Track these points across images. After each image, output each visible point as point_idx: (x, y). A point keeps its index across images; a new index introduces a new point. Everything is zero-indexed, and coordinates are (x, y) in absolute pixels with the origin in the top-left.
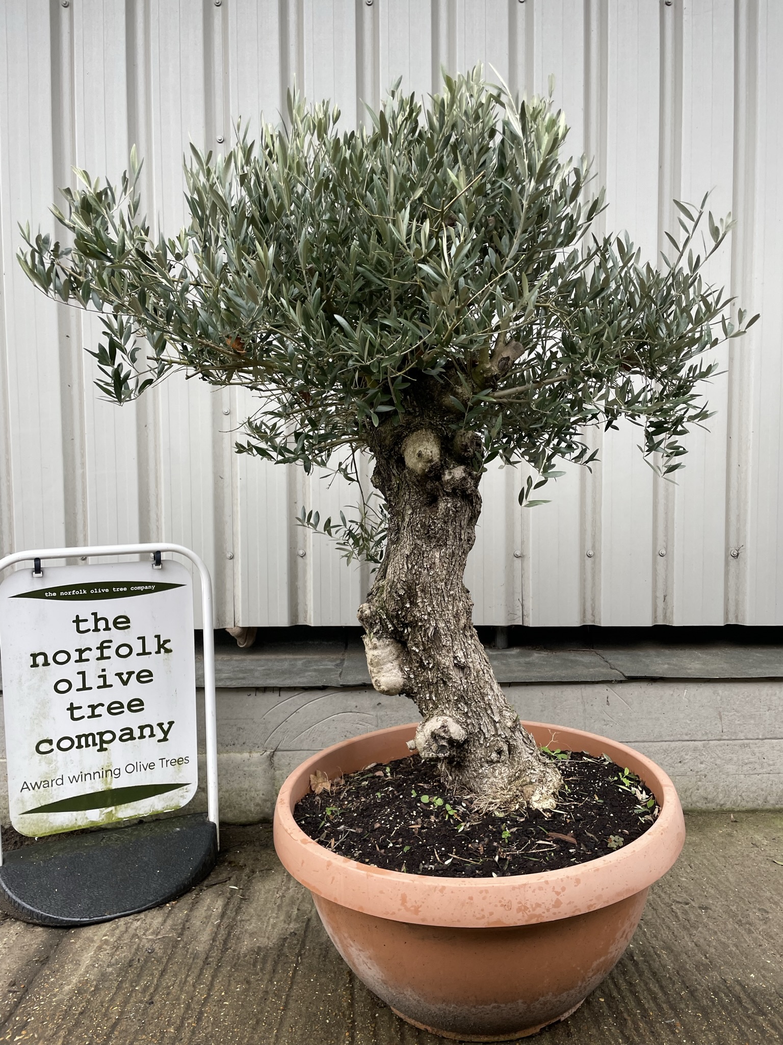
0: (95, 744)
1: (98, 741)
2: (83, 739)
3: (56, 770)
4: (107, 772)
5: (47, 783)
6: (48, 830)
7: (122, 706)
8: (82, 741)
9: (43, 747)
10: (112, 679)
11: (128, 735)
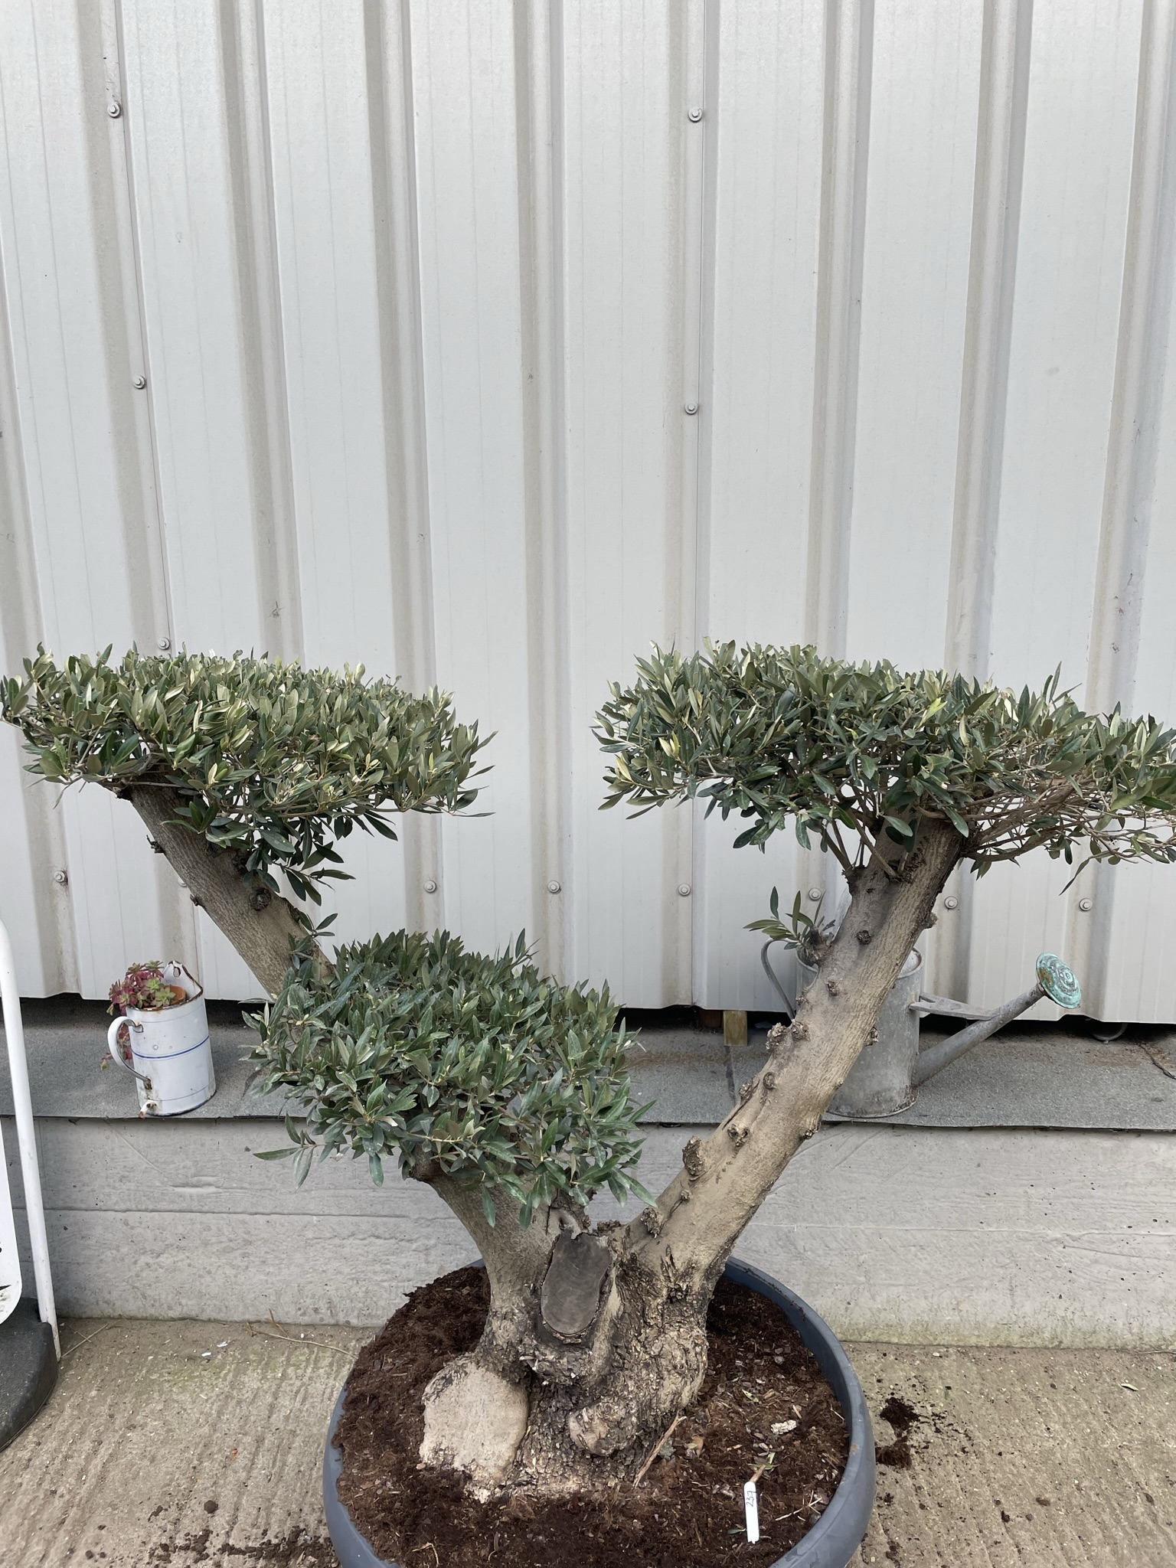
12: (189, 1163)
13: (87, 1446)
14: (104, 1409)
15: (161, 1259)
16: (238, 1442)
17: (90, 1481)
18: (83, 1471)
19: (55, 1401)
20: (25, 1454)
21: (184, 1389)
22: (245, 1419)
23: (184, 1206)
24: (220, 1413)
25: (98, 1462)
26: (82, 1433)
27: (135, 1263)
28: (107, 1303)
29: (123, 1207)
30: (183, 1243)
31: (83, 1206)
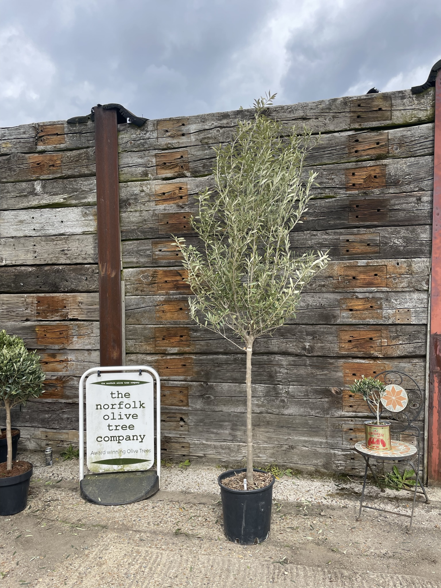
0: (116, 440)
2: (113, 438)
3: (103, 448)
4: (120, 452)
5: (99, 453)
7: (126, 427)
9: (99, 439)
10: (123, 416)
11: (128, 438)
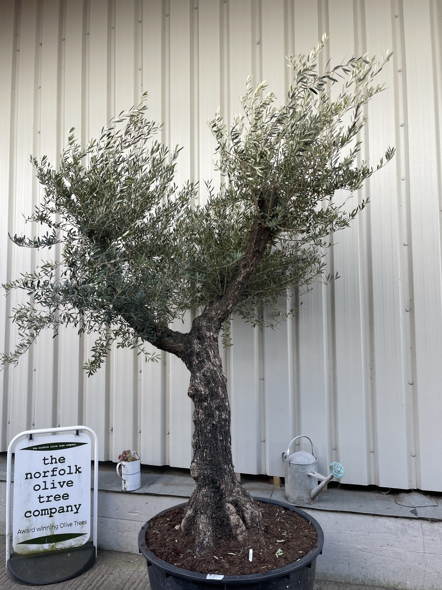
0: (48, 514)
1: (49, 512)
3: (32, 525)
4: (52, 527)
5: (28, 531)
6: (27, 552)
7: (60, 497)
8: (43, 512)
9: (28, 514)
10: (57, 485)
11: (62, 510)
12: (132, 506)
13: (100, 576)
14: (105, 570)
15: (124, 534)
16: (136, 580)
17: (99, 583)
18: (98, 581)
19: (94, 567)
20: (85, 576)
21: (125, 568)
22: (139, 576)
23: (130, 518)
24: (133, 574)
25: (102, 580)
26: (99, 574)
27: (117, 535)
28: (110, 546)
29: (116, 517)
30: (129, 529)
31: (107, 516)
